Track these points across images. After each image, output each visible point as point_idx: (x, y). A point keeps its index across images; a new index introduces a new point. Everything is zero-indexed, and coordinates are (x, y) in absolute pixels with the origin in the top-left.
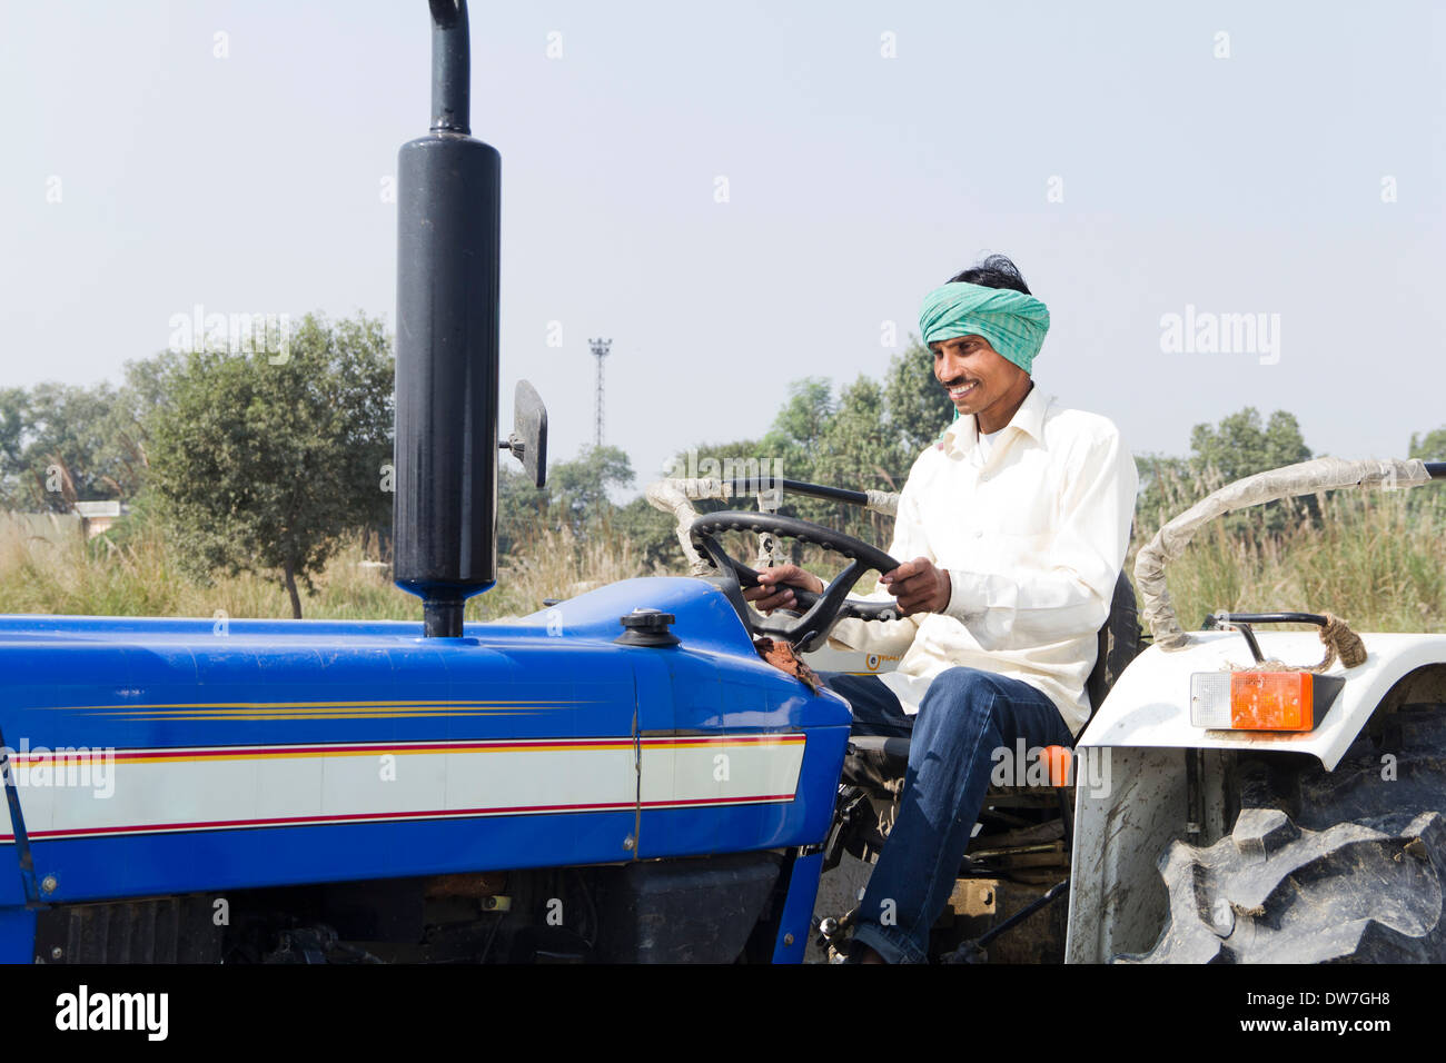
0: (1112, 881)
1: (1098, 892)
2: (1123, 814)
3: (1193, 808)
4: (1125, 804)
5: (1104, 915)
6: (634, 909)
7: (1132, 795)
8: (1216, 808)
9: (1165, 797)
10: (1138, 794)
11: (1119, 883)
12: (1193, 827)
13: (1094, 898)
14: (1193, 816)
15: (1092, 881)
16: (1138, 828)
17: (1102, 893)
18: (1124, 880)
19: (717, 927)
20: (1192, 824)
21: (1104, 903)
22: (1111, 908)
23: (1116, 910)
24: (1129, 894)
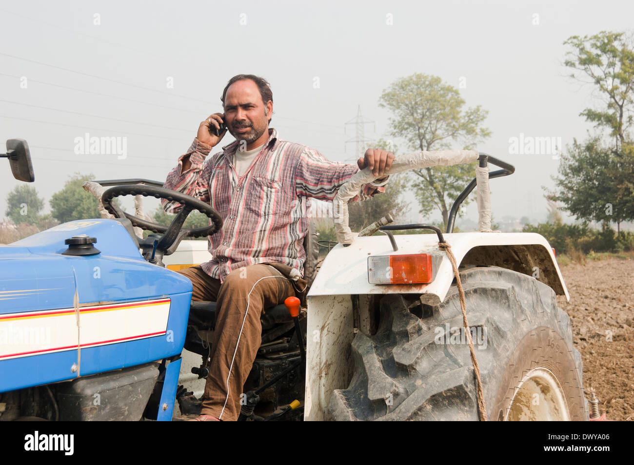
0: (324, 361)
1: (318, 367)
2: (328, 326)
3: (356, 321)
4: (328, 322)
5: (320, 377)
6: (79, 404)
7: (331, 318)
8: (366, 320)
9: (344, 317)
10: (333, 317)
11: (327, 361)
12: (356, 330)
13: (317, 369)
14: (356, 325)
15: (316, 362)
16: (334, 333)
17: (320, 367)
18: (328, 360)
19: (127, 408)
20: (356, 329)
21: (321, 372)
22: (323, 374)
23: (326, 374)
24: (331, 366)
